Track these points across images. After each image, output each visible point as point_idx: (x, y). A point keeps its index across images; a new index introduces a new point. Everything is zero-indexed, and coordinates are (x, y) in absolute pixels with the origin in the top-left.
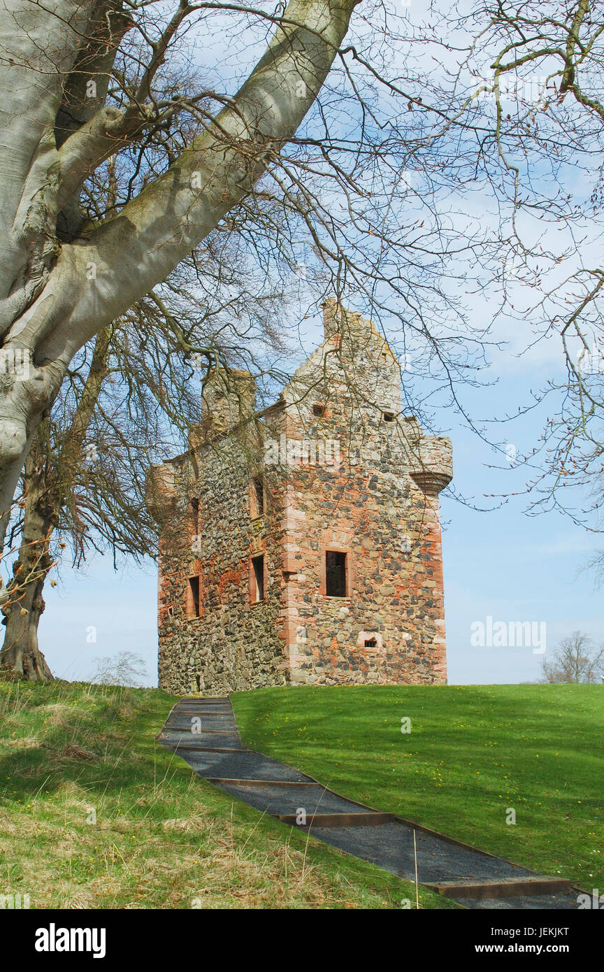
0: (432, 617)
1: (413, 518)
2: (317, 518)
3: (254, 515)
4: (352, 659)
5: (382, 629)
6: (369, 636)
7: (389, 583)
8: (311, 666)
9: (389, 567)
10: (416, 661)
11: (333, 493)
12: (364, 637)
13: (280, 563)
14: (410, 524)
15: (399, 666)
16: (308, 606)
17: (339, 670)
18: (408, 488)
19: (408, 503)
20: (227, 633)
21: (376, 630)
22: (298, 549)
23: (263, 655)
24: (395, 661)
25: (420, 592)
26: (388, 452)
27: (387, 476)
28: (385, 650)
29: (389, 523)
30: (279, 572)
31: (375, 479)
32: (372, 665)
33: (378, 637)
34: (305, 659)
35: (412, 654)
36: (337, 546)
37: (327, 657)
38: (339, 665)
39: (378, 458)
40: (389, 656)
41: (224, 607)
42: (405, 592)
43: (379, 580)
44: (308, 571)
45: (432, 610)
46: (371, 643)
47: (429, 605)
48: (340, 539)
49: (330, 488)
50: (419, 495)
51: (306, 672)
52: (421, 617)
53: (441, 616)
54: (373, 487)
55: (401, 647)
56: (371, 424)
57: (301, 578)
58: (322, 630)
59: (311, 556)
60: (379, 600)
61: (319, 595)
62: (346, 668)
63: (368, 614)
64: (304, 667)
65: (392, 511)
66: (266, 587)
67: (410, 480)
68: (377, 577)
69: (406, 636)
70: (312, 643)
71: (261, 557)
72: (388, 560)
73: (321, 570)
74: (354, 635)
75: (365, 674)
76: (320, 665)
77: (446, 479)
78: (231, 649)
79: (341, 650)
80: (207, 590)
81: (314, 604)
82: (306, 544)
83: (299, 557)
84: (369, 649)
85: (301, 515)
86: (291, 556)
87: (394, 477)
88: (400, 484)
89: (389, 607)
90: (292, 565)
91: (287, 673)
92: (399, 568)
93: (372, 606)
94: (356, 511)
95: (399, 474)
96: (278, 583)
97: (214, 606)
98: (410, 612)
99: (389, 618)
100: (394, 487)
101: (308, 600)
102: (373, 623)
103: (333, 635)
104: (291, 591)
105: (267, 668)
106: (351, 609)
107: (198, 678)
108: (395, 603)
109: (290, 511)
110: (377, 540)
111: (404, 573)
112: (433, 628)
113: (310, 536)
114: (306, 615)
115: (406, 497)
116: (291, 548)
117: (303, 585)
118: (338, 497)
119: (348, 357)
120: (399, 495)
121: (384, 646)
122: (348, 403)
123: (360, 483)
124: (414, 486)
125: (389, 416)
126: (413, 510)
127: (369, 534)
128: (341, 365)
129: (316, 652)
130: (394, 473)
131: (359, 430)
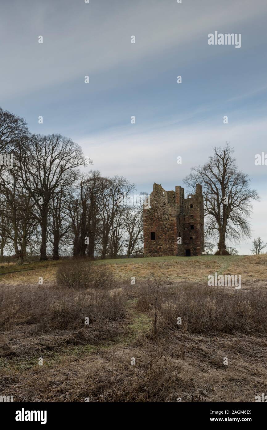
2: (149, 227)
4: (156, 251)
5: (163, 245)
6: (160, 247)
7: (164, 236)
10: (170, 250)
12: (158, 247)
14: (169, 225)
15: (166, 252)
19: (169, 220)
21: (161, 245)
24: (166, 250)
25: (171, 237)
26: (165, 211)
27: (164, 216)
29: (164, 225)
31: (161, 217)
33: (162, 247)
34: (147, 252)
36: (153, 231)
37: (151, 251)
38: (153, 252)
39: (162, 213)
40: (164, 250)
42: (168, 238)
45: (174, 241)
46: (160, 248)
47: (173, 239)
51: (147, 254)
52: (171, 242)
54: (161, 219)
55: (167, 248)
56: (161, 207)
57: (146, 237)
58: (150, 246)
59: (148, 234)
60: (162, 240)
61: (149, 240)
62: (155, 253)
63: (160, 243)
65: (165, 223)
67: (169, 216)
68: (161, 236)
69: (168, 246)
72: (164, 232)
73: (150, 236)
74: (156, 247)
75: (159, 254)
79: (154, 250)
81: (149, 242)
82: (147, 232)
88: (167, 217)
92: (166, 233)
93: (160, 241)
94: (157, 224)
95: (167, 215)
98: (169, 241)
99: (164, 243)
100: (165, 218)
101: (147, 241)
103: (152, 247)
106: (156, 242)
108: (165, 240)
110: (162, 229)
111: (167, 234)
112: (174, 244)
113: (148, 230)
114: (147, 244)
115: (168, 219)
117: (146, 239)
118: (153, 222)
119: (156, 195)
120: (167, 219)
121: (163, 248)
122: (156, 204)
123: (158, 218)
124: (170, 217)
125: (165, 204)
126: (170, 222)
127: (160, 228)
128: (154, 197)
129: (149, 250)
130: (166, 215)
131: (158, 208)
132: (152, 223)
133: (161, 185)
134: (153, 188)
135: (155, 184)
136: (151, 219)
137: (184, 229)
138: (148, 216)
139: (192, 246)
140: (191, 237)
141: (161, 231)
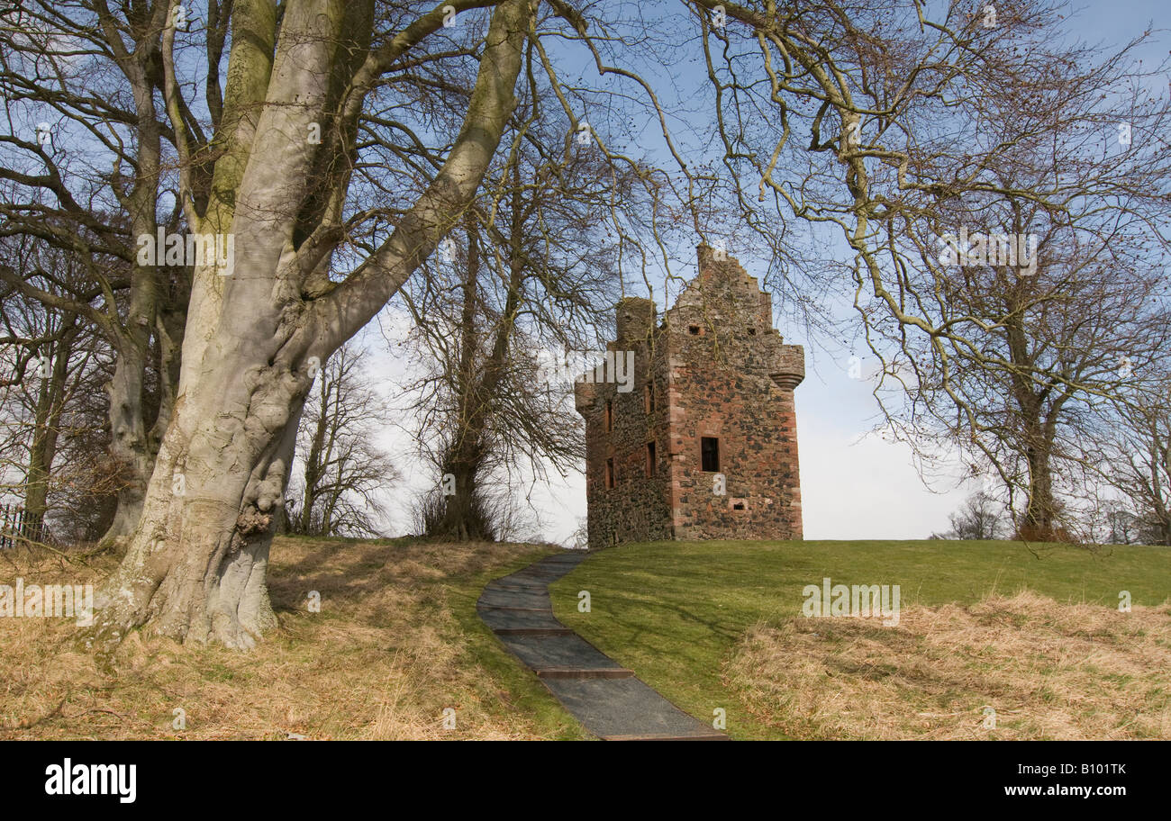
0: (790, 486)
1: (772, 409)
2: (694, 412)
3: (648, 412)
4: (724, 519)
5: (748, 495)
6: (737, 502)
7: (752, 460)
8: (691, 525)
9: (753, 448)
10: (776, 520)
11: (707, 392)
12: (733, 502)
13: (666, 447)
14: (769, 414)
15: (762, 524)
16: (688, 479)
17: (713, 527)
18: (768, 387)
19: (768, 397)
20: (632, 500)
21: (743, 497)
22: (679, 436)
23: (656, 516)
24: (761, 519)
25: (778, 467)
26: (751, 360)
27: (750, 377)
28: (750, 512)
29: (752, 415)
30: (665, 454)
31: (740, 380)
32: (740, 524)
33: (745, 502)
34: (686, 519)
35: (773, 515)
36: (710, 433)
37: (703, 518)
38: (713, 524)
39: (740, 362)
40: (754, 517)
41: (630, 481)
42: (766, 467)
43: (745, 458)
44: (688, 453)
45: (789, 480)
46: (739, 507)
47: (787, 476)
48: (712, 428)
49: (704, 389)
50: (776, 391)
51: (688, 529)
52: (780, 486)
53: (797, 484)
54: (738, 386)
55: (764, 509)
56: (736, 338)
57: (682, 458)
58: (699, 497)
59: (690, 440)
60: (745, 473)
61: (696, 470)
62: (719, 525)
63: (737, 484)
64: (686, 525)
65: (755, 405)
66: (658, 464)
67: (769, 379)
68: (743, 456)
69: (768, 501)
70: (691, 507)
71: (654, 443)
72: (752, 442)
73: (697, 451)
74: (725, 501)
75: (735, 530)
76: (698, 524)
77: (799, 379)
78: (635, 512)
79: (716, 513)
80: (618, 468)
81: (693, 477)
82: (685, 432)
83: (679, 442)
84: (737, 511)
85: (681, 410)
86: (673, 443)
87: (756, 378)
88: (761, 383)
89: (753, 479)
90: (675, 448)
91: (673, 531)
92: (761, 448)
93: (739, 478)
94: (725, 406)
95: (761, 375)
96: (665, 462)
97: (623, 480)
98: (771, 482)
99: (754, 487)
100: (756, 386)
101: (687, 474)
102: (740, 492)
103: (708, 501)
104: (674, 469)
105: (659, 526)
107: (614, 534)
108: (758, 475)
109: (672, 407)
110: (742, 428)
111: (765, 452)
112: (790, 495)
113: (688, 427)
114: (686, 486)
115: (766, 393)
116: (674, 436)
117: (683, 464)
118: (710, 396)
119: (718, 287)
120: (761, 391)
121: (750, 508)
122: (718, 324)
123: (728, 383)
124: (773, 384)
125: (752, 332)
126: (772, 403)
127: (736, 423)
128: (712, 294)
129: (695, 514)
130: (755, 374)
131: (727, 343)
132: (705, 398)
136: (700, 381)
141: (740, 438)
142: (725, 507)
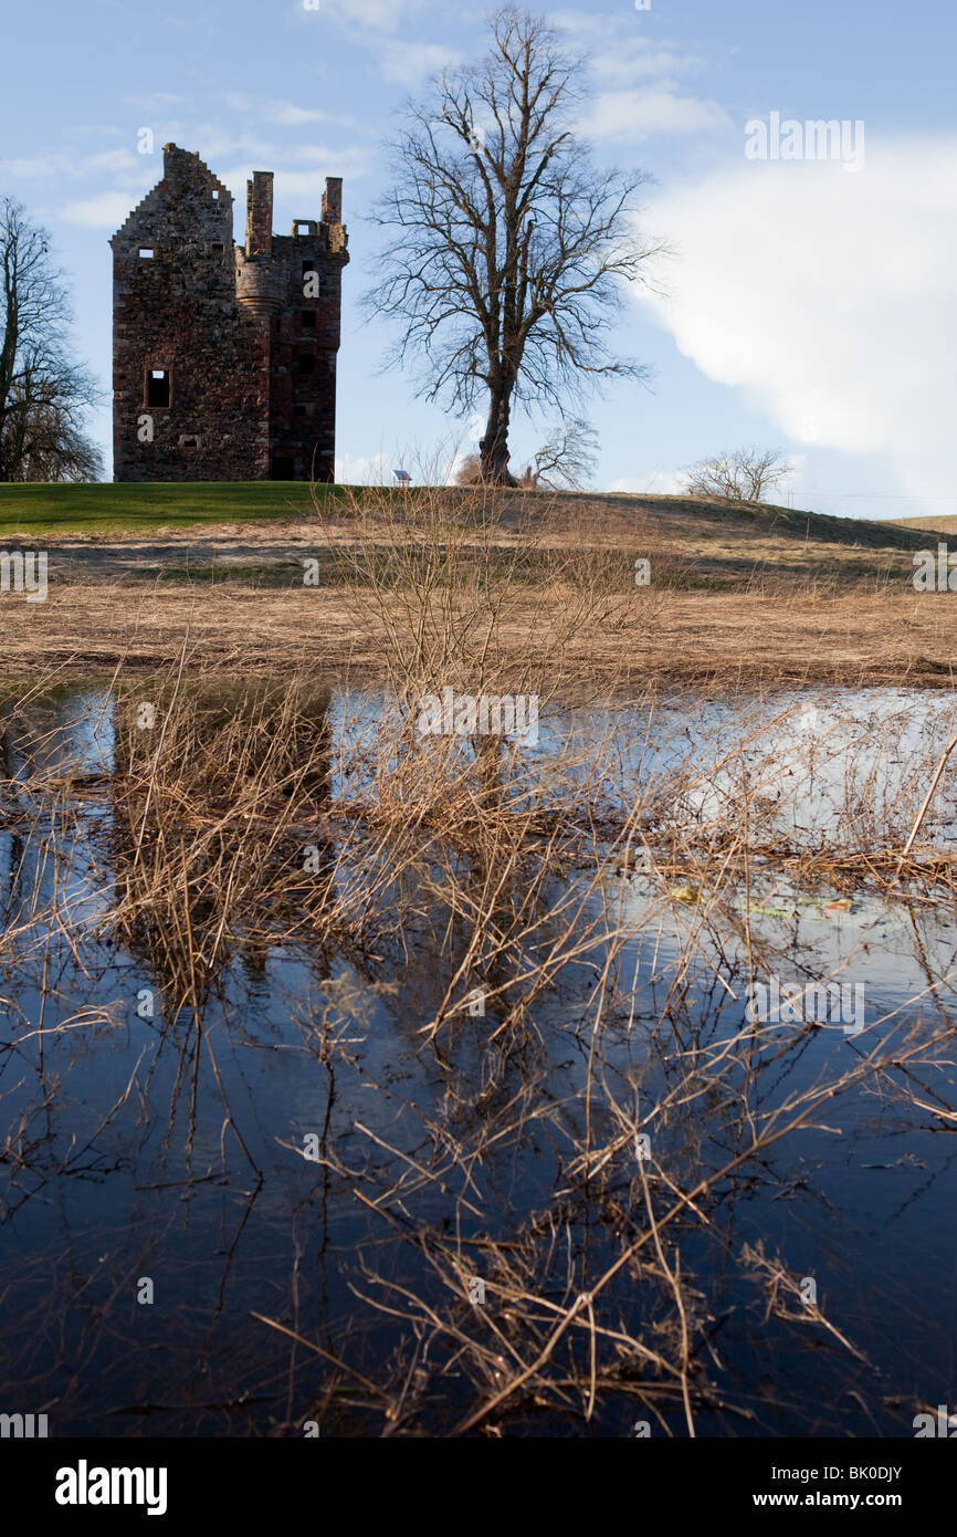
2: (141, 344)
4: (172, 456)
5: (203, 431)
6: (190, 438)
7: (210, 394)
8: (132, 463)
9: (212, 380)
10: (237, 457)
11: (158, 322)
12: (183, 439)
14: (236, 344)
15: (219, 461)
16: (130, 416)
17: (160, 465)
18: (235, 312)
19: (235, 324)
21: (197, 433)
24: (217, 456)
25: (244, 401)
26: (216, 281)
27: (213, 302)
28: (204, 449)
29: (213, 344)
31: (200, 306)
32: (192, 461)
33: (198, 439)
34: (127, 457)
35: (235, 451)
36: (160, 365)
37: (146, 455)
38: (159, 461)
39: (200, 285)
40: (209, 453)
42: (229, 401)
43: (201, 392)
46: (193, 443)
48: (162, 360)
49: (155, 318)
50: (247, 316)
51: (129, 467)
52: (243, 421)
53: (264, 419)
54: (200, 314)
55: (221, 446)
56: (198, 258)
59: (134, 375)
60: (199, 408)
61: (141, 406)
62: (167, 462)
63: (190, 419)
64: (126, 463)
65: (218, 333)
68: (198, 390)
69: (228, 436)
70: (134, 445)
72: (211, 375)
74: (174, 437)
75: (185, 467)
76: (140, 462)
79: (163, 451)
81: (137, 414)
82: (128, 366)
84: (189, 448)
85: (125, 343)
87: (221, 302)
88: (227, 308)
89: (211, 414)
90: (117, 384)
92: (221, 381)
93: (193, 413)
94: (180, 336)
95: (228, 301)
98: (233, 417)
99: (210, 423)
100: (220, 311)
101: (131, 411)
102: (193, 428)
104: (116, 406)
106: (173, 416)
108: (217, 410)
110: (200, 358)
111: (227, 385)
112: (257, 430)
114: (129, 423)
115: (233, 318)
117: (125, 400)
118: (162, 325)
119: (177, 199)
120: (226, 317)
121: (204, 445)
122: (176, 241)
123: (186, 311)
125: (218, 248)
126: (242, 330)
127: (192, 354)
128: (169, 208)
129: (138, 451)
130: (221, 298)
131: (186, 264)
132: (156, 328)
133: (197, 156)
134: (166, 167)
135: (172, 146)
136: (151, 309)
137: (277, 371)
138: (135, 294)
139: (300, 444)
140: (298, 404)
141: (196, 370)
142: (175, 444)
